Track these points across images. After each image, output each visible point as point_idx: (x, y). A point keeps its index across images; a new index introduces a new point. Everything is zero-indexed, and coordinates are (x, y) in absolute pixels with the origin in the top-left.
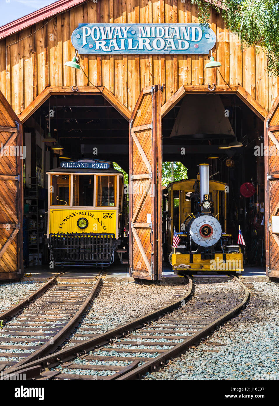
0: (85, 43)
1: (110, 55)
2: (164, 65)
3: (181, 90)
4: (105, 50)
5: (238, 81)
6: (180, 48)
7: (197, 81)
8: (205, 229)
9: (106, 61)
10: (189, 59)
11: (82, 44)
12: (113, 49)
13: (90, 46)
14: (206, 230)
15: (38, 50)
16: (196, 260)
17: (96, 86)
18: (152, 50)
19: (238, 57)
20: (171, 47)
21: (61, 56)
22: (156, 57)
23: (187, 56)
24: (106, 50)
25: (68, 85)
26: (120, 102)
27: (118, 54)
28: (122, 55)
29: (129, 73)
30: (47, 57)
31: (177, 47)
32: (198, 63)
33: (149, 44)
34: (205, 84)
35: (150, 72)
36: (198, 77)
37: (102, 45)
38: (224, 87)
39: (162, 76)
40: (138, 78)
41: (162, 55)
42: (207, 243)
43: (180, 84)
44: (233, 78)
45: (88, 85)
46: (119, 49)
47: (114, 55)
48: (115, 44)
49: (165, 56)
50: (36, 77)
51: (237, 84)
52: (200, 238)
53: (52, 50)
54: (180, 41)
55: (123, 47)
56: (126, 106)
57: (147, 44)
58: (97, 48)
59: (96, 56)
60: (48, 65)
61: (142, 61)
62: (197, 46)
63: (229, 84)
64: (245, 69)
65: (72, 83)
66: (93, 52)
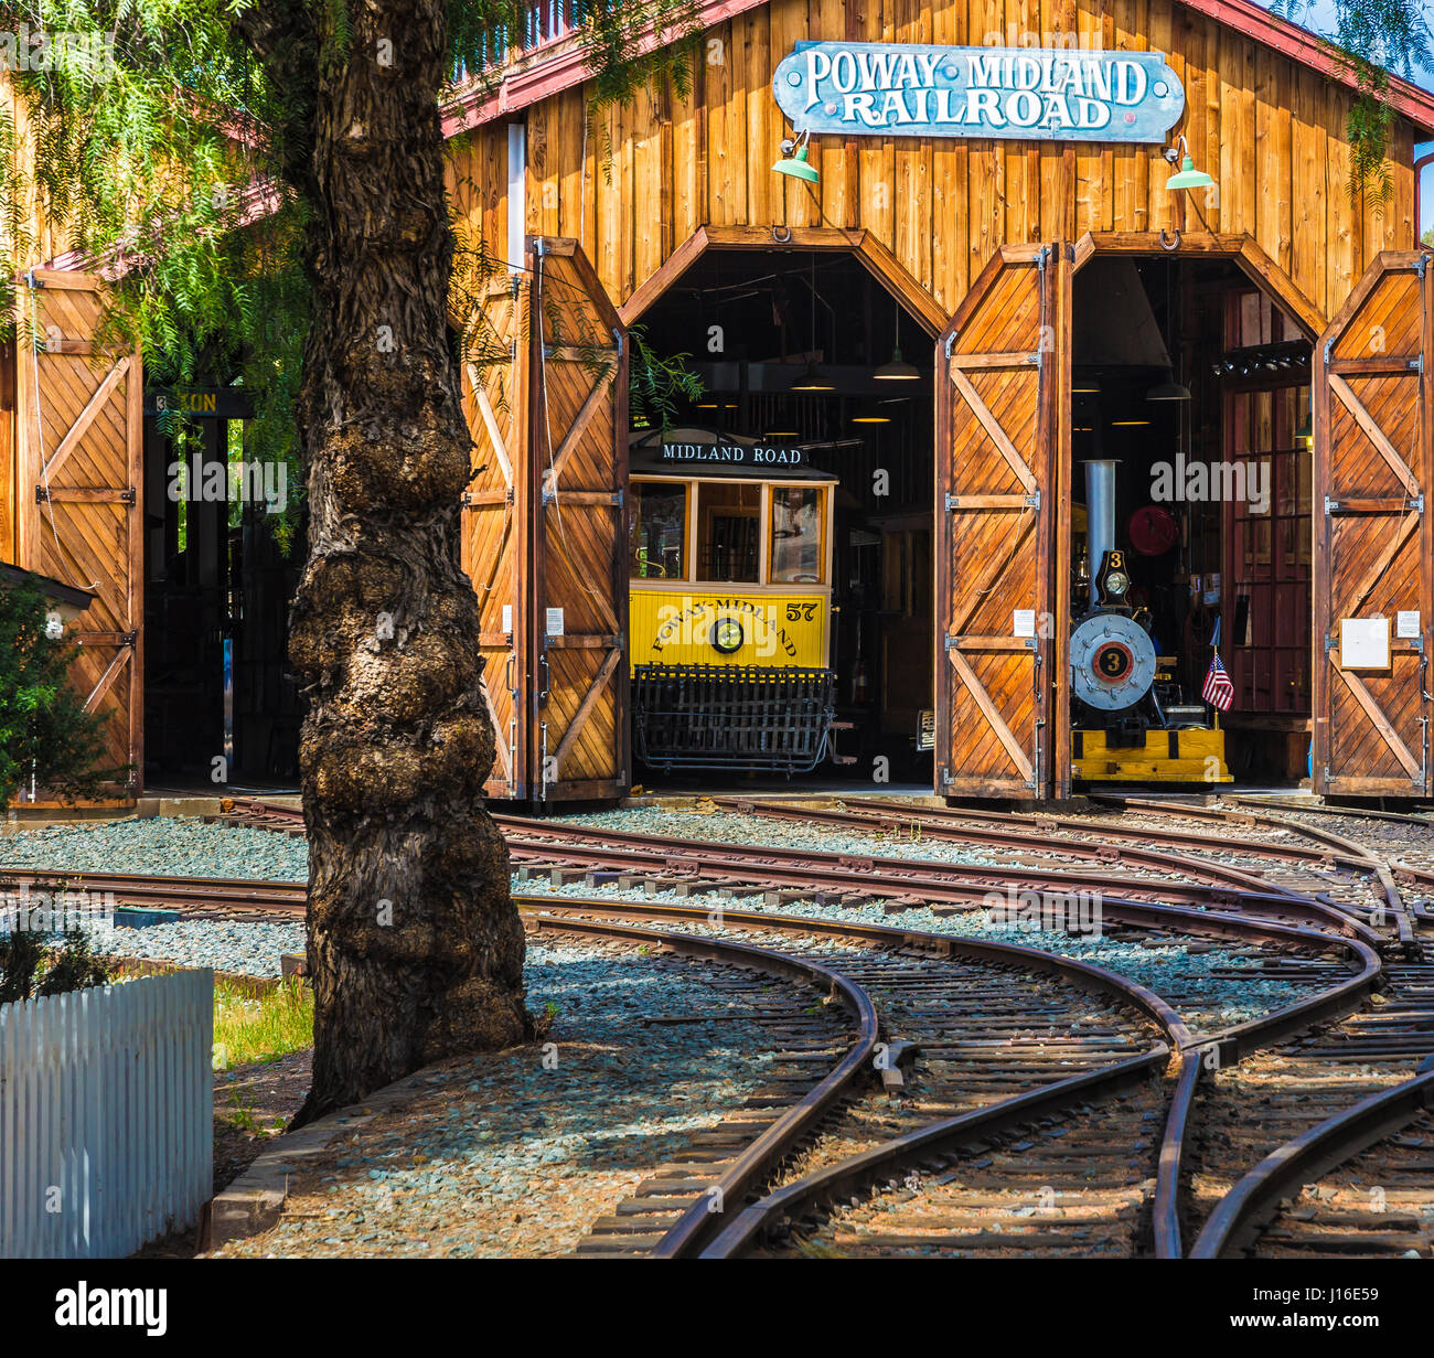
0: (813, 99)
1: (883, 137)
2: (1036, 172)
3: (1084, 246)
4: (872, 121)
5: (1244, 224)
6: (1084, 123)
7: (1128, 219)
8: (1110, 656)
9: (871, 153)
10: (1109, 154)
11: (805, 101)
12: (893, 119)
13: (828, 107)
14: (1114, 658)
15: (674, 115)
16: (1092, 749)
17: (843, 227)
18: (1006, 124)
19: (1244, 153)
20: (1058, 119)
21: (743, 136)
22: (1014, 147)
23: (1101, 146)
24: (872, 123)
25: (762, 222)
26: (911, 278)
27: (907, 133)
28: (918, 139)
29: (936, 190)
30: (702, 138)
31: (1075, 118)
32: (1131, 166)
33: (997, 107)
34: (1151, 228)
35: (996, 192)
36: (1132, 207)
37: (863, 107)
38: (1207, 242)
39: (1030, 202)
40: (962, 207)
41: (1033, 141)
42: (1114, 698)
43: (1081, 227)
44: (1228, 216)
45: (820, 225)
46: (910, 120)
47: (896, 137)
48: (900, 106)
49: (1037, 144)
50: (669, 196)
51: (1240, 231)
52: (1093, 685)
53: (715, 115)
54: (1084, 103)
55: (921, 116)
56: (928, 288)
57: (990, 107)
58: (849, 115)
59: (845, 138)
60: (705, 162)
61: (976, 156)
62: (1131, 117)
63: (1218, 232)
64: (1262, 188)
65: (772, 218)
66: (837, 127)
